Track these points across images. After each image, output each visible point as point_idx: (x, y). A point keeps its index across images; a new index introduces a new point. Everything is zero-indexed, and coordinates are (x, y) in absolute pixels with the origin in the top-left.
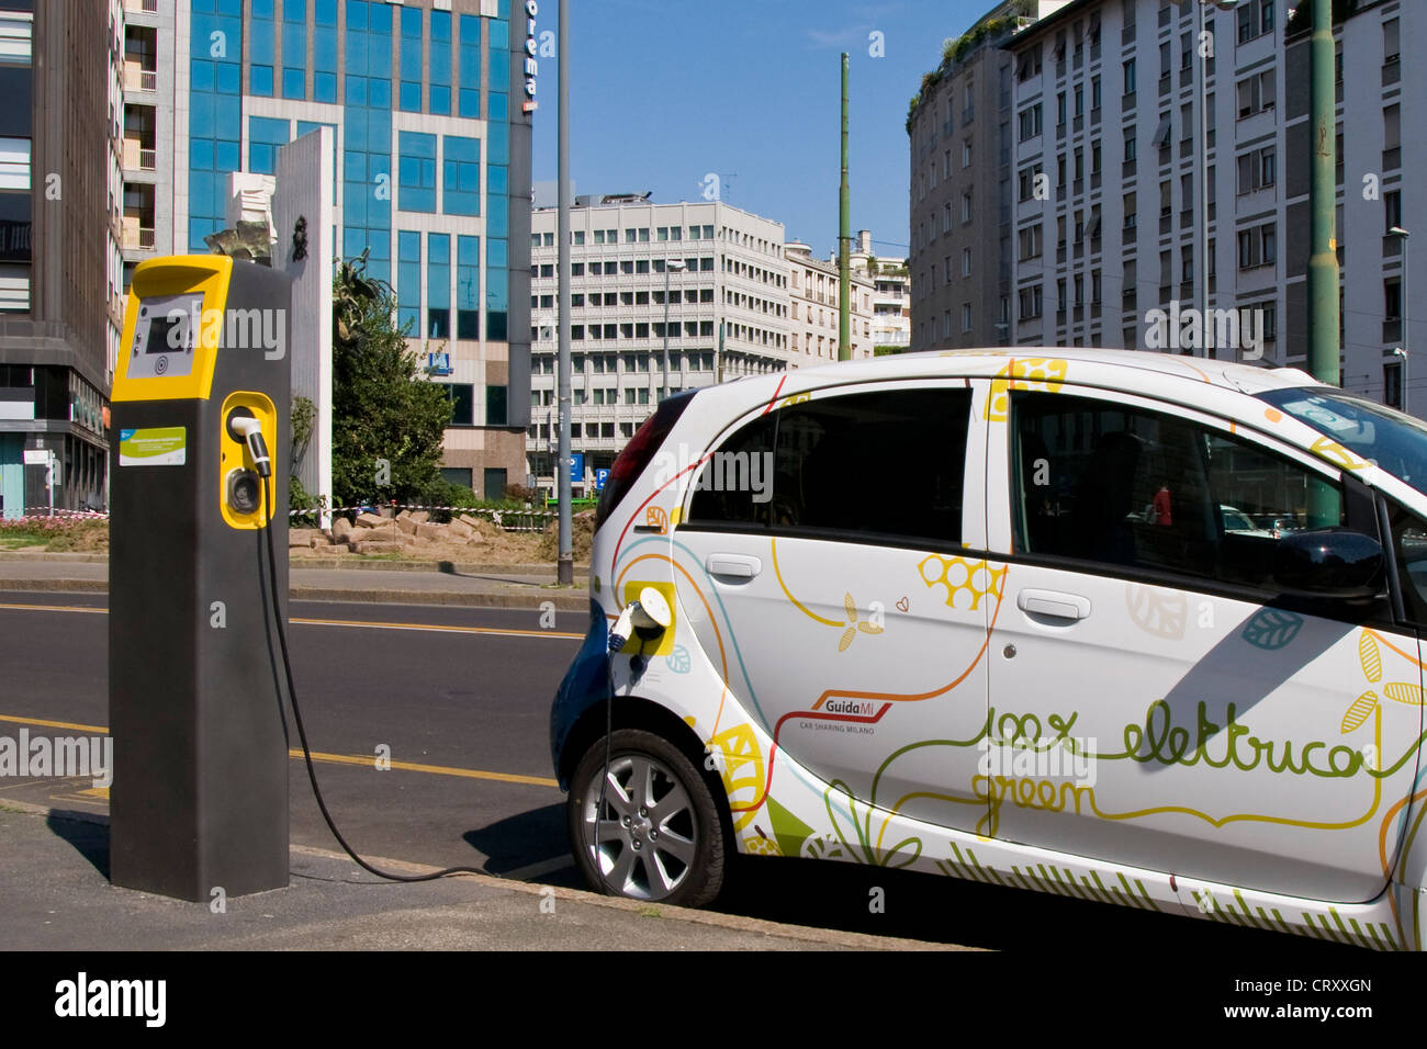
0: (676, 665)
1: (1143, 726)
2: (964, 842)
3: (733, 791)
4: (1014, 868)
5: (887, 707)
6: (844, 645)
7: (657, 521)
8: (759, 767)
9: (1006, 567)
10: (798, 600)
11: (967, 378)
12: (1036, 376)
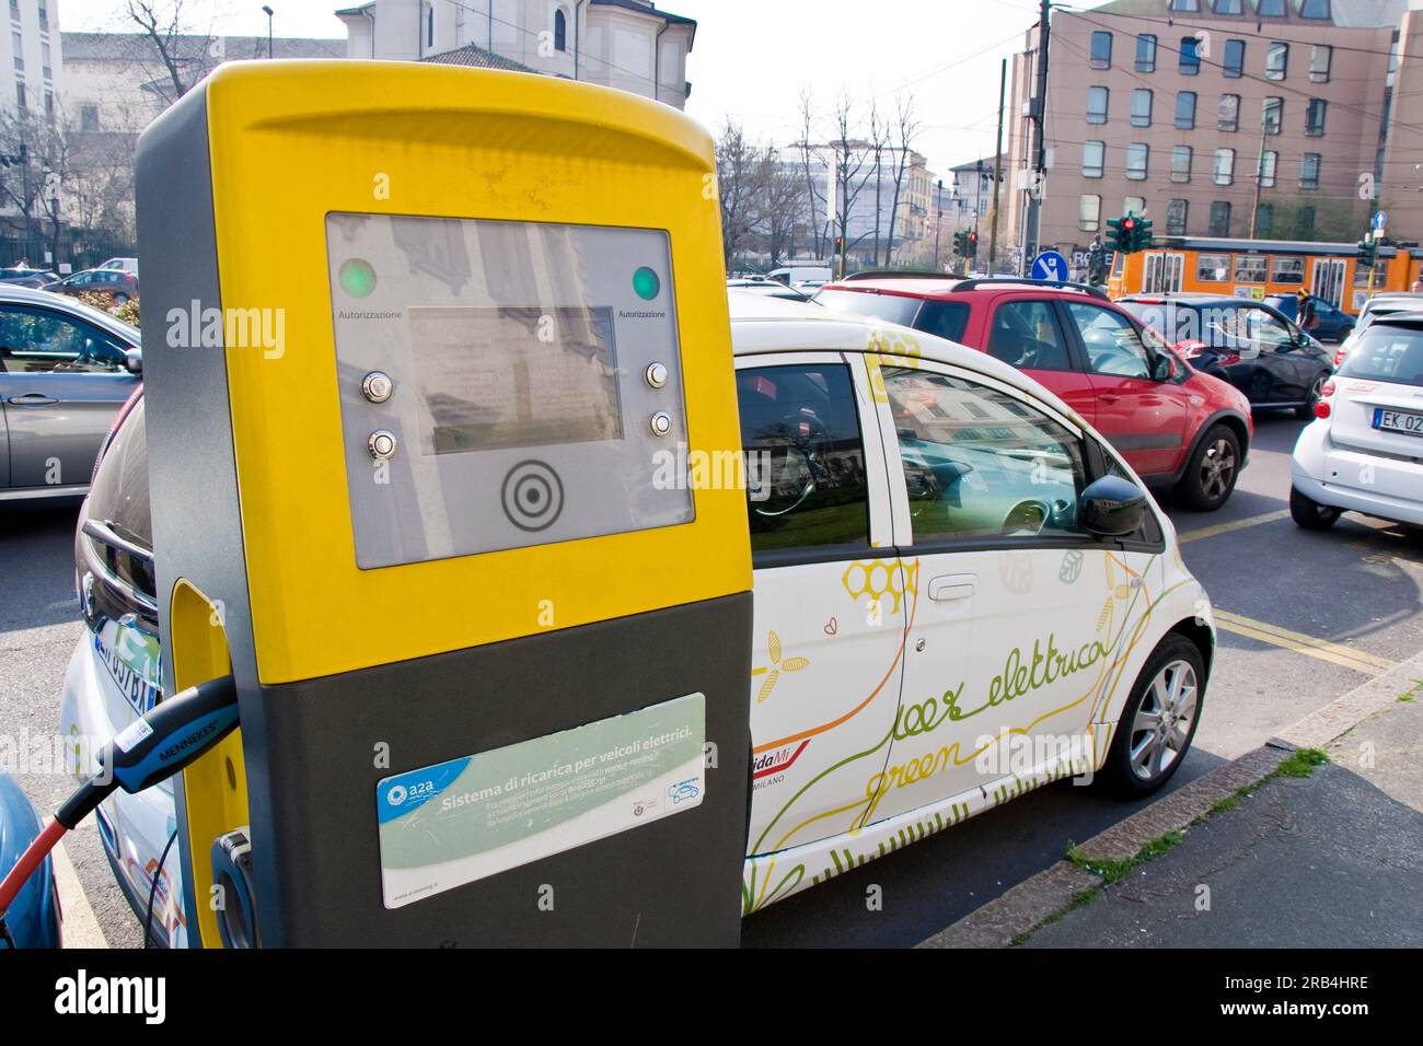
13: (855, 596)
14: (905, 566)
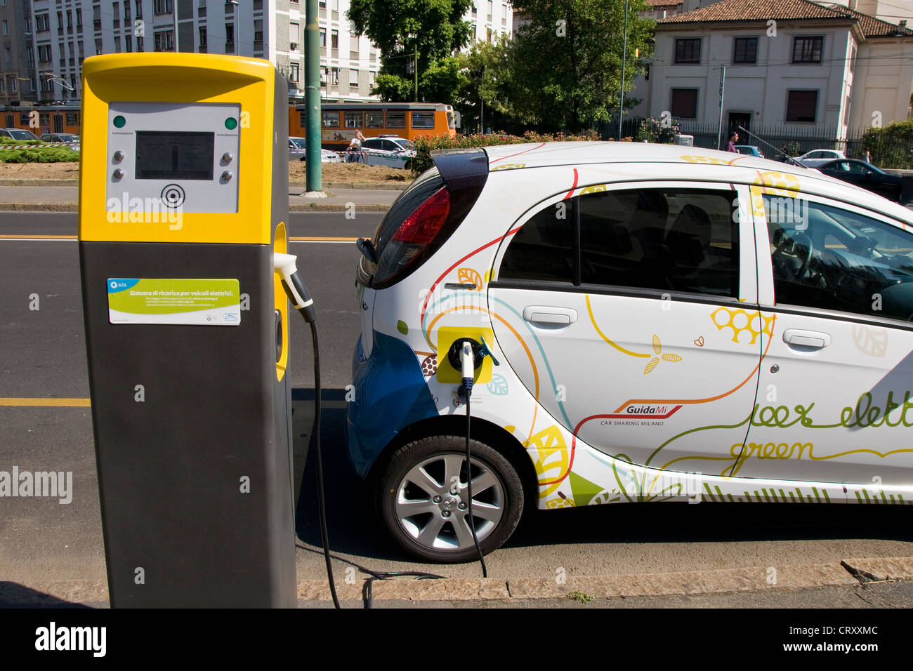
0: (496, 390)
1: (854, 408)
2: (714, 482)
3: (543, 472)
4: (746, 493)
5: (678, 408)
6: (648, 370)
7: (470, 279)
8: (564, 454)
9: (775, 315)
10: (612, 340)
11: (731, 183)
12: (779, 185)
13: (720, 327)
14: (764, 317)
